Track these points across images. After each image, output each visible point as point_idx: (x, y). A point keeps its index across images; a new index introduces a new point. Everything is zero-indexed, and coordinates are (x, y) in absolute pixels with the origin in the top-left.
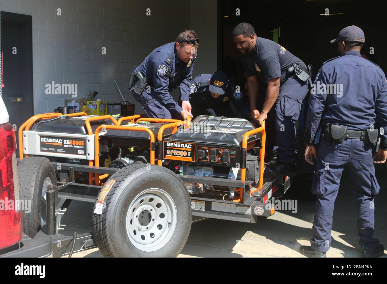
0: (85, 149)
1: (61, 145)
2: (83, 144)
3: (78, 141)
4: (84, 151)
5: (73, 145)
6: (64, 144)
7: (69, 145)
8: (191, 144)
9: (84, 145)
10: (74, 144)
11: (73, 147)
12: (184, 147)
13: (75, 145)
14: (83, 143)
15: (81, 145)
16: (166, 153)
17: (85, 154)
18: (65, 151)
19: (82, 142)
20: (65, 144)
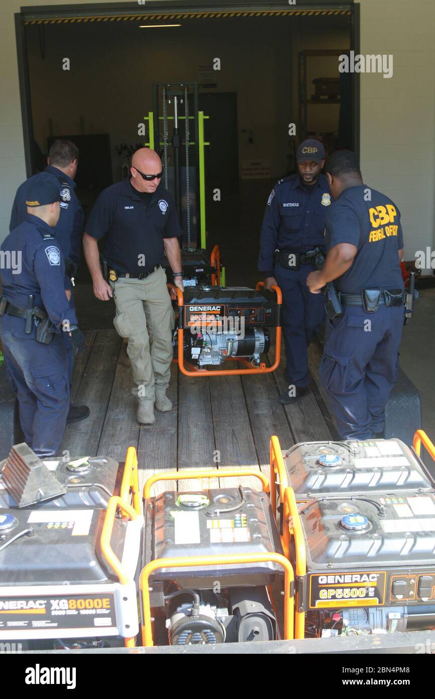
0: (112, 615)
1: (43, 611)
2: (107, 605)
3: (93, 600)
4: (110, 619)
5: (77, 609)
6: (53, 608)
7: (65, 610)
8: (377, 574)
9: (109, 607)
10: (79, 607)
11: (79, 613)
12: (359, 581)
13: (85, 608)
14: (108, 603)
15: (102, 608)
16: (316, 597)
17: (114, 624)
18: (56, 625)
19: (104, 600)
20: (55, 610)
